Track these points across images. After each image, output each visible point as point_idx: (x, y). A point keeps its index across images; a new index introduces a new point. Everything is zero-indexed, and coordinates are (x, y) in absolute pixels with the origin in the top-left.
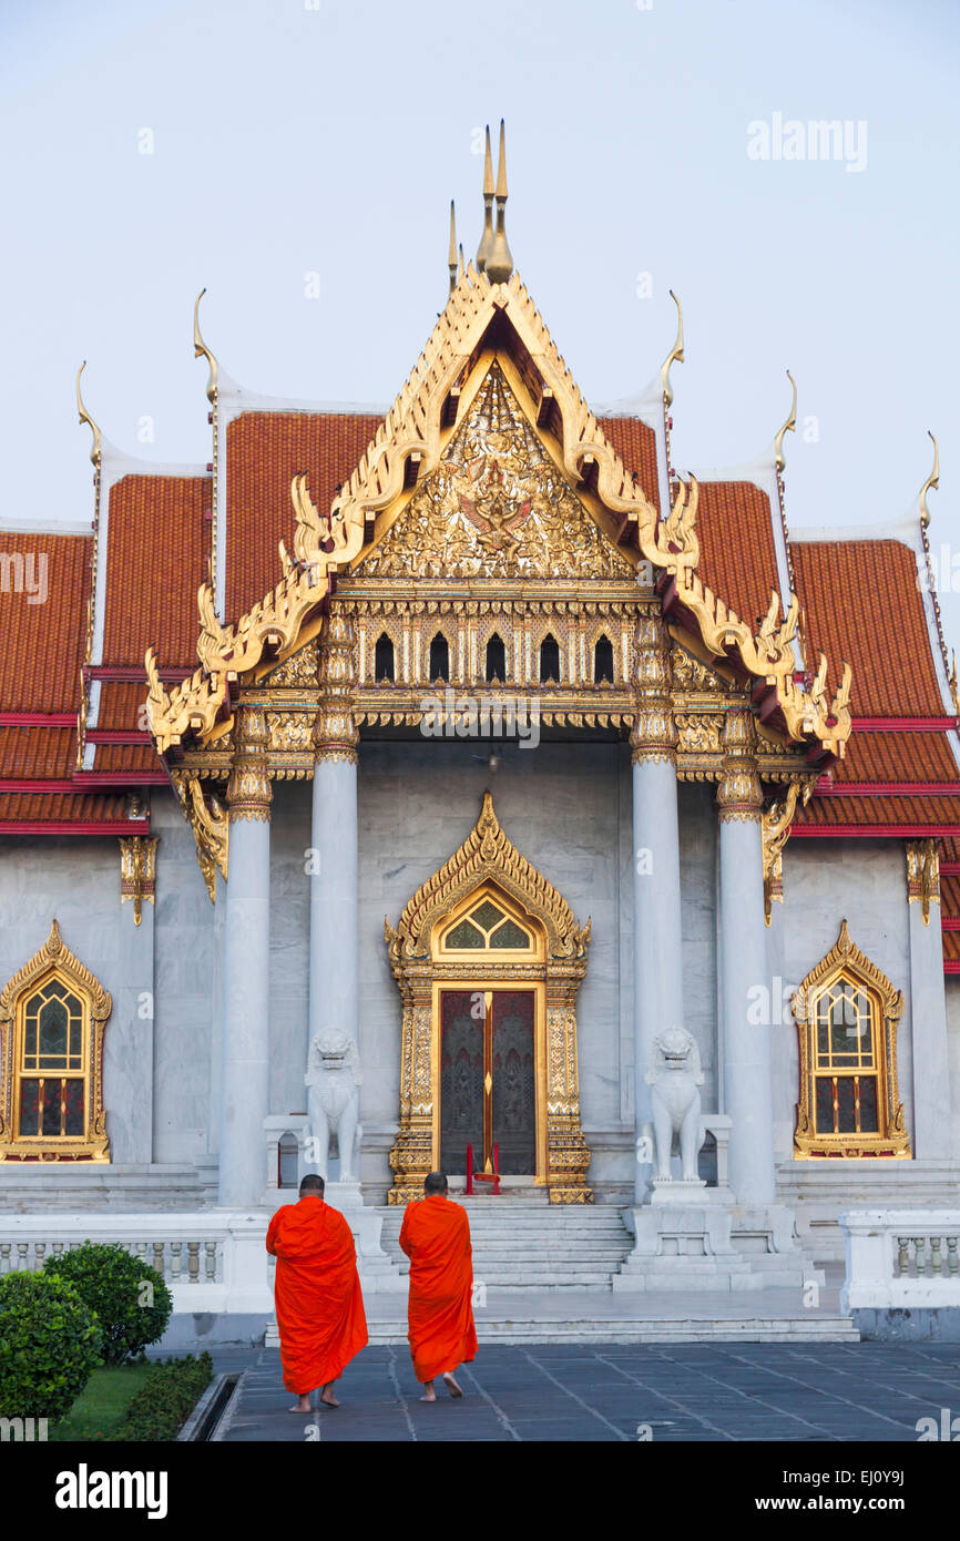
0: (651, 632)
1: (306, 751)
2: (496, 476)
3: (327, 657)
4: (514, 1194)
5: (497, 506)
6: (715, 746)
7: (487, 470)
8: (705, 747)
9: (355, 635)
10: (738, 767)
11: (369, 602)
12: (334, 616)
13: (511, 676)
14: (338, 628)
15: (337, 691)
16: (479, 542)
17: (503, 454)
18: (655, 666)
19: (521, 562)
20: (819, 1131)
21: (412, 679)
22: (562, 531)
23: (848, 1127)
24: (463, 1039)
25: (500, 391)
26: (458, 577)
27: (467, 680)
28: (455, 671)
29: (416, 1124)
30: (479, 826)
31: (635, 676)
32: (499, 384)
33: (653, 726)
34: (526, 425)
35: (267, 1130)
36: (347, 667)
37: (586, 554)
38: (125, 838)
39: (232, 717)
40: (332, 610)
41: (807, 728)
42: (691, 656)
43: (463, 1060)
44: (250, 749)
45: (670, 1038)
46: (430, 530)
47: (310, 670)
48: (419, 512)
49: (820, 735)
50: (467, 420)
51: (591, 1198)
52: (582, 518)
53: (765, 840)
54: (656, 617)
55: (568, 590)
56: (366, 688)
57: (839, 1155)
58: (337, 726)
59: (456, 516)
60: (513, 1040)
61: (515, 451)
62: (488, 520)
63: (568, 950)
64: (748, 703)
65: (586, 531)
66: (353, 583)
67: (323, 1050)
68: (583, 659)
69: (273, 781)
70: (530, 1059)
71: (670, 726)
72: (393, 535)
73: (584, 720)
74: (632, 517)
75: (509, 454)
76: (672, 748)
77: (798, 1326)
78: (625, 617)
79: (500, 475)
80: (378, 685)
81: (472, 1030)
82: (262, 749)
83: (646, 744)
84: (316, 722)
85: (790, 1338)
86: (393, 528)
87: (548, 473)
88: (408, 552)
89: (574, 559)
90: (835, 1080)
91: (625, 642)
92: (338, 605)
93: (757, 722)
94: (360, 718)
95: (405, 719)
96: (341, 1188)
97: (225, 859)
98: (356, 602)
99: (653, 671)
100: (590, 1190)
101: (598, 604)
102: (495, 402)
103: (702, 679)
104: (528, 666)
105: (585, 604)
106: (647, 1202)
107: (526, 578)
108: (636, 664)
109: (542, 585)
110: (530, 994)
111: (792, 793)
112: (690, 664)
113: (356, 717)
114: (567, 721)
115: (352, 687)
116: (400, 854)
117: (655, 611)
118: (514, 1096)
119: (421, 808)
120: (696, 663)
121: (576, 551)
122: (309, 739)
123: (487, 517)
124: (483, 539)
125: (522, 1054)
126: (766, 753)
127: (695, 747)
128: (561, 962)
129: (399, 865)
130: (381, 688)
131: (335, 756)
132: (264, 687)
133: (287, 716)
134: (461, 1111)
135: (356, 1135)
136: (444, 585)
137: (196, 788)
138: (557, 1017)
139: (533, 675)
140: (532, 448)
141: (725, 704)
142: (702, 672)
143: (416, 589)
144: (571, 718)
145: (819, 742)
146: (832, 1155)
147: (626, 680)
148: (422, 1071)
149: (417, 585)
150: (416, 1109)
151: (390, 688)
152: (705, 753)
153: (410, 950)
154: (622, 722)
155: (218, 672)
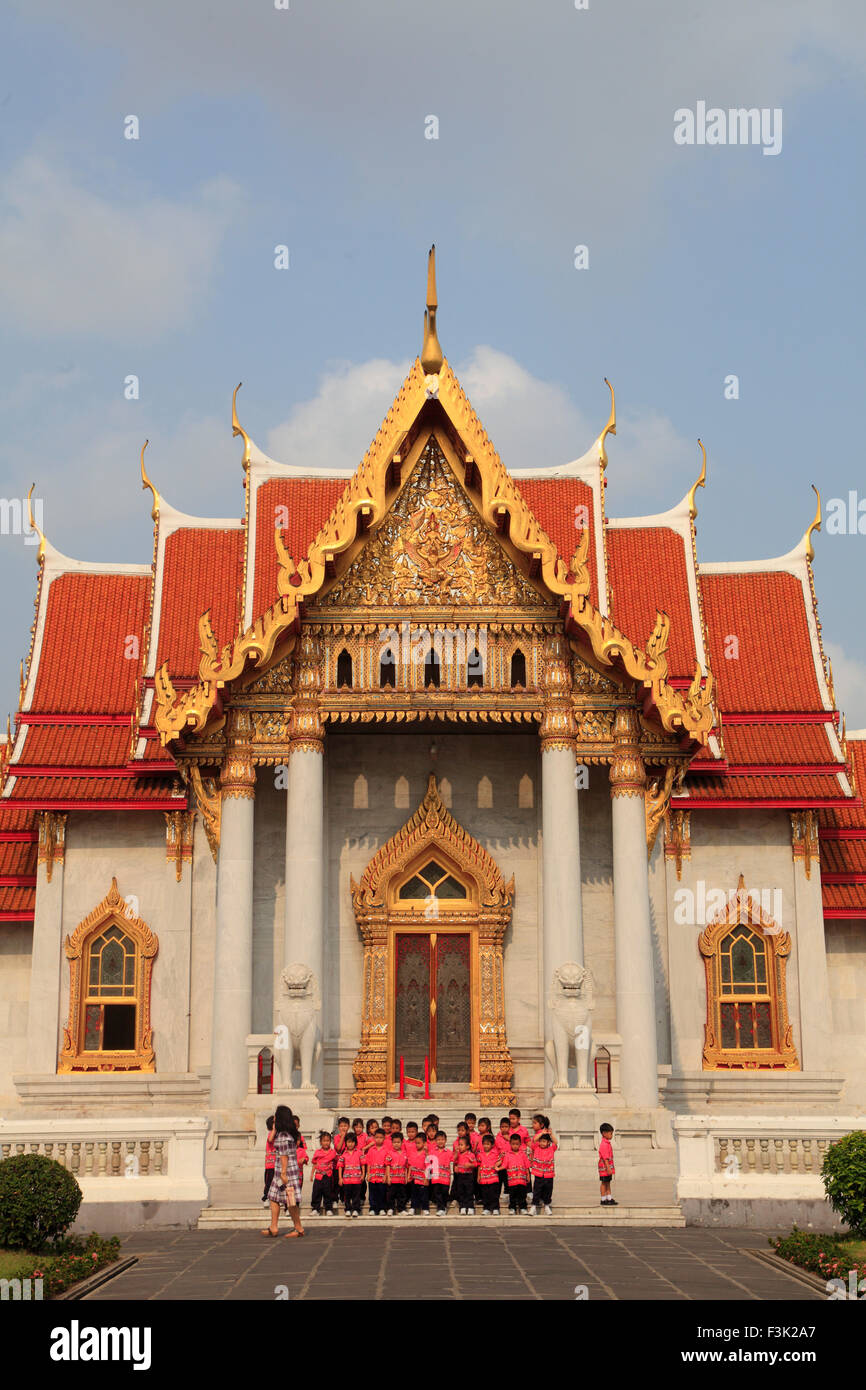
0: (556, 646)
1: (282, 743)
2: (433, 525)
3: (299, 669)
4: (452, 1098)
5: (433, 549)
6: (608, 737)
7: (426, 521)
8: (600, 737)
9: (322, 651)
10: (625, 753)
11: (332, 625)
12: (305, 636)
13: (444, 683)
14: (308, 646)
15: (306, 696)
16: (420, 577)
17: (439, 509)
18: (559, 674)
19: (453, 592)
20: (724, 1047)
21: (366, 686)
22: (485, 567)
23: (747, 1043)
24: (414, 972)
25: (436, 459)
26: (403, 605)
27: (410, 686)
28: (400, 678)
29: (374, 1041)
30: (426, 801)
31: (544, 682)
32: (436, 453)
33: (557, 721)
34: (457, 485)
35: (249, 1046)
36: (315, 677)
37: (505, 585)
38: (169, 812)
39: (225, 717)
40: (304, 631)
41: (677, 722)
42: (588, 666)
43: (414, 988)
44: (238, 742)
45: (566, 971)
46: (381, 567)
47: (286, 679)
48: (372, 553)
49: (687, 727)
50: (410, 482)
51: (514, 1102)
52: (501, 556)
53: (648, 812)
54: (561, 635)
55: (489, 614)
56: (330, 693)
57: (740, 1067)
58: (307, 723)
59: (402, 557)
60: (454, 972)
61: (448, 505)
62: (427, 559)
63: (495, 899)
64: (633, 702)
65: (504, 567)
66: (320, 611)
67: (289, 982)
68: (502, 668)
69: (257, 767)
70: (467, 988)
71: (571, 721)
72: (352, 572)
73: (502, 717)
74: (536, 556)
75: (444, 508)
76: (572, 738)
77: (636, 1213)
78: (534, 634)
79: (437, 525)
80: (339, 690)
81: (420, 964)
82: (248, 743)
83: (551, 736)
84: (290, 720)
85: (628, 1223)
86: (352, 566)
87: (474, 522)
88: (363, 586)
89: (495, 589)
90: (736, 1005)
91: (535, 655)
92: (308, 627)
93: (641, 717)
94: (325, 716)
95: (360, 716)
96: (301, 1094)
97: (218, 829)
98: (322, 624)
99: (558, 676)
100: (513, 1095)
101: (513, 625)
102: (432, 467)
103: (597, 682)
104: (458, 674)
105: (503, 625)
106: (550, 1106)
107: (456, 605)
108: (543, 672)
109: (469, 611)
110: (467, 936)
111: (669, 774)
112: (587, 671)
113: (322, 715)
114: (488, 717)
115: (319, 692)
116: (363, 824)
117: (558, 629)
118: (454, 1017)
119: (380, 788)
120: (592, 671)
121: (496, 583)
122: (285, 733)
123: (426, 557)
124: (422, 574)
125: (460, 984)
126: (648, 742)
127: (592, 738)
128: (488, 910)
129: (364, 833)
130: (342, 693)
131: (305, 746)
132: (249, 693)
133: (268, 715)
134: (412, 1030)
135: (315, 1050)
136: (391, 611)
137: (196, 773)
138: (487, 955)
139: (462, 681)
140: (461, 503)
141: (616, 703)
142: (597, 678)
143: (369, 615)
144: (491, 714)
145: (688, 733)
146: (734, 1066)
147: (536, 685)
148: (378, 998)
149: (370, 611)
150: (374, 1029)
151: (348, 693)
152: (599, 742)
153: (369, 900)
154: (532, 718)
155: (210, 682)
